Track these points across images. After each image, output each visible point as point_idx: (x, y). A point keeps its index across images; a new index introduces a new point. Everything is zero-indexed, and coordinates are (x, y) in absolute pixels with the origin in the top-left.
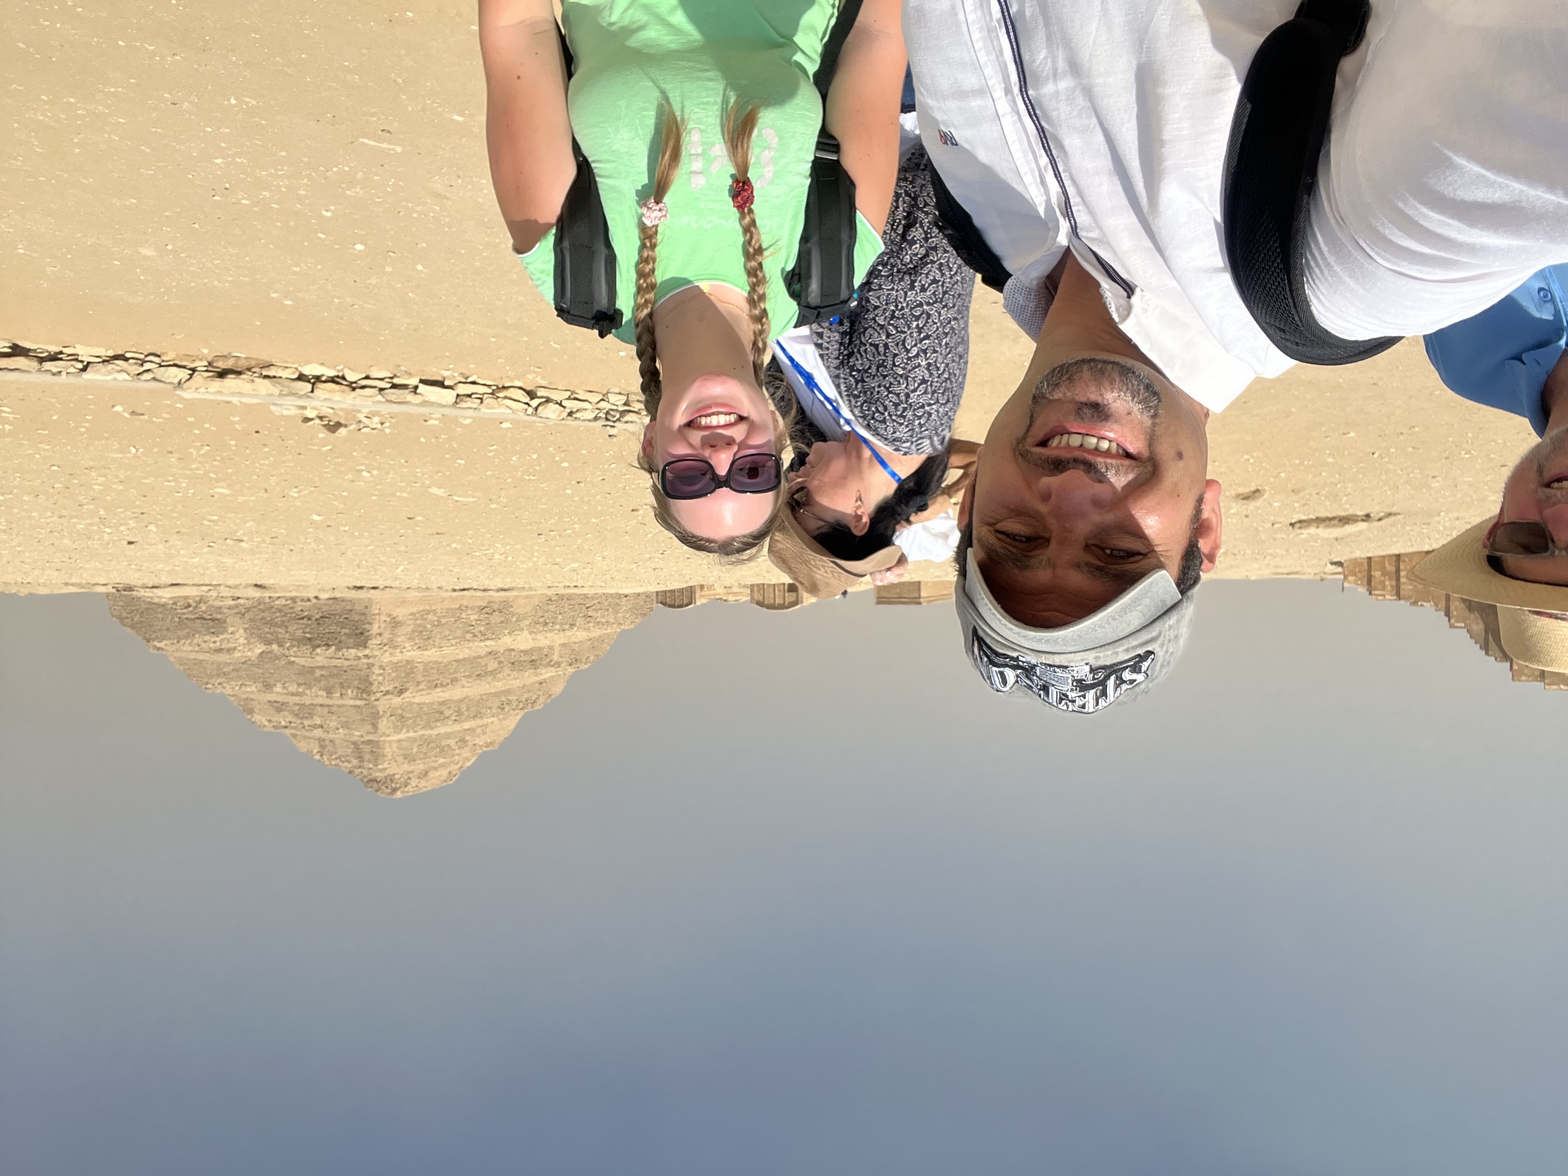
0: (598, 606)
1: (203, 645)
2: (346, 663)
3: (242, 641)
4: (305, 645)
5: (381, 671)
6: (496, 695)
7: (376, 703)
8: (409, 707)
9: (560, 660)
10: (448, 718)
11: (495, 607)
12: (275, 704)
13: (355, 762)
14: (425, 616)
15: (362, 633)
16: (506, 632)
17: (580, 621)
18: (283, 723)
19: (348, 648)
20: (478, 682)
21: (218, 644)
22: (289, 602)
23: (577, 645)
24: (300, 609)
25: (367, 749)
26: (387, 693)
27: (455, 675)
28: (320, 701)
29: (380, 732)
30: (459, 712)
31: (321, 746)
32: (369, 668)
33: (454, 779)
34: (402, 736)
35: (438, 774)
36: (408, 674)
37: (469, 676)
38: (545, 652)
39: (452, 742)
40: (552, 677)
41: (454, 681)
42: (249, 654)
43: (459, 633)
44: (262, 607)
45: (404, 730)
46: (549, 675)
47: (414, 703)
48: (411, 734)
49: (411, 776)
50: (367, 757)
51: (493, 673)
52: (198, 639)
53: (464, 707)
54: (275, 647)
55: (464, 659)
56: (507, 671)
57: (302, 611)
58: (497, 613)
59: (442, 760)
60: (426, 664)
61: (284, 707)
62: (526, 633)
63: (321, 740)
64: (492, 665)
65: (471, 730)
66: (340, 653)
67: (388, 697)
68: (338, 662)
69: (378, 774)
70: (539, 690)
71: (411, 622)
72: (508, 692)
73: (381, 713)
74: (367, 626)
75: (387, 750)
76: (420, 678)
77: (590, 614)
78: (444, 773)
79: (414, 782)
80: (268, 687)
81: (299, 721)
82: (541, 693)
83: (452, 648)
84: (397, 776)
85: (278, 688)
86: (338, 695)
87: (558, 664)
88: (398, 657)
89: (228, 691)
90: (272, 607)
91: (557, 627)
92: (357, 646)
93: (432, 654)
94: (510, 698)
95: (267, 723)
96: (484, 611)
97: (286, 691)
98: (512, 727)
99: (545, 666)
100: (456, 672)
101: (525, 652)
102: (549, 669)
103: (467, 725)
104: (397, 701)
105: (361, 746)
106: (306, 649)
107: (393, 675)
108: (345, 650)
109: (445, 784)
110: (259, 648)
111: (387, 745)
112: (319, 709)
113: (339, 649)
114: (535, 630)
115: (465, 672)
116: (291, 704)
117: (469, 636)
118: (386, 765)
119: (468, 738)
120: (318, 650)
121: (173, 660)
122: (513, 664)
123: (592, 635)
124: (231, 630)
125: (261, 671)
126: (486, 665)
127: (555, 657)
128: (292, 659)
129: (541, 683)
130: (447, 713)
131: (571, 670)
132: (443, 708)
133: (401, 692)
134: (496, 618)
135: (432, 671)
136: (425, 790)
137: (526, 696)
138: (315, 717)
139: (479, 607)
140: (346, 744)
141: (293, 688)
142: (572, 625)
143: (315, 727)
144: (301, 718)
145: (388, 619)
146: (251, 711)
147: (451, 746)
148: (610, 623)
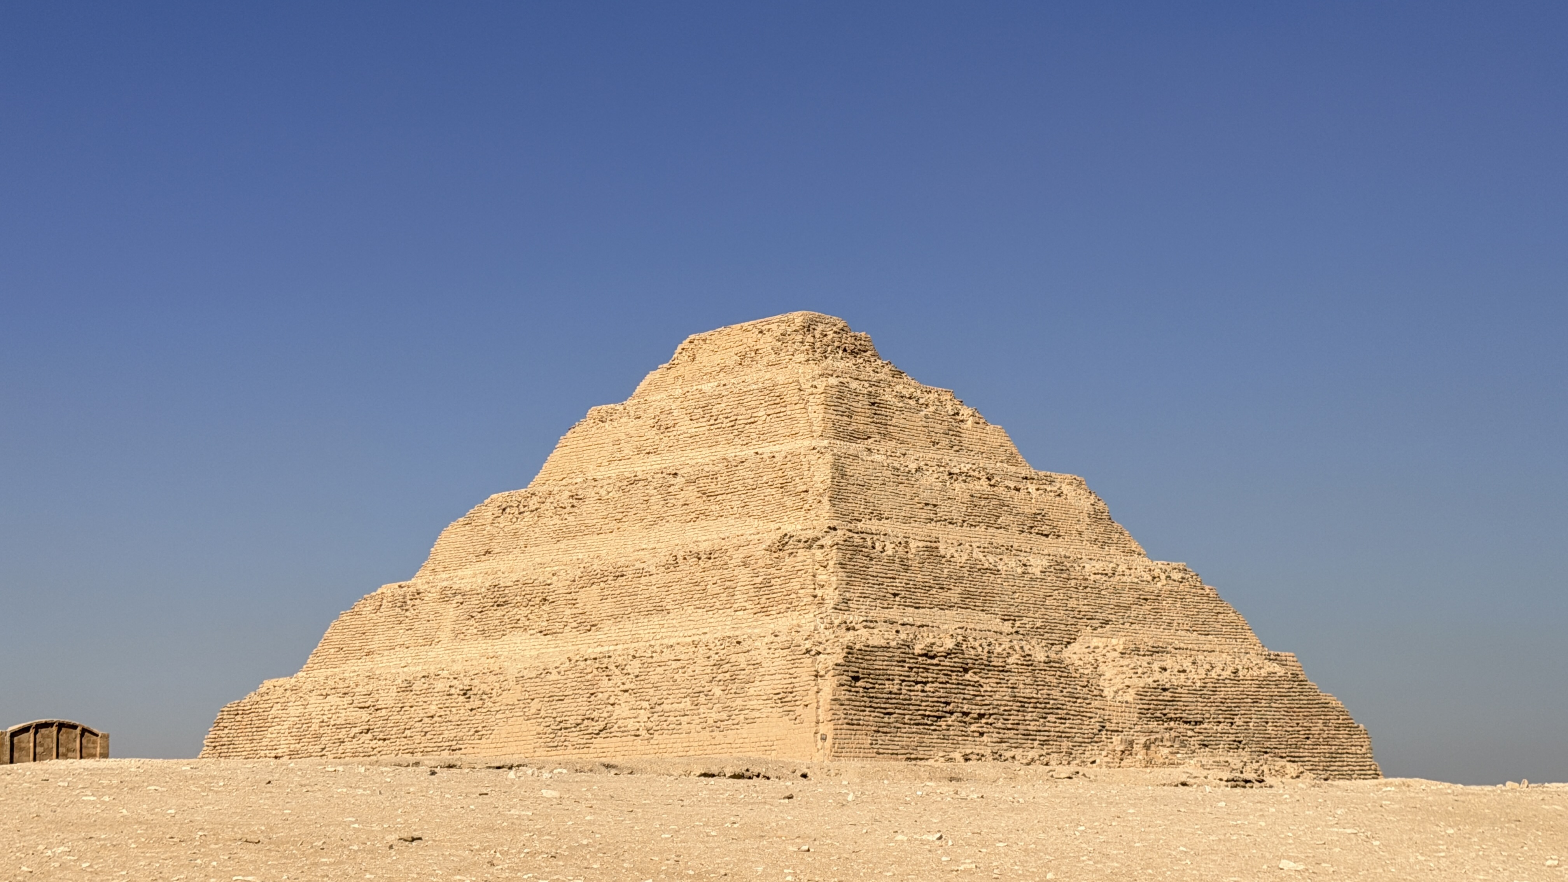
0: (342, 734)
1: (1187, 664)
2: (894, 613)
3: (1108, 671)
4: (977, 658)
5: (819, 592)
6: (586, 529)
7: (834, 523)
8: (768, 509)
9: (440, 607)
10: (688, 482)
11: (574, 737)
12: (1046, 529)
13: (888, 397)
14: (724, 715)
15: (856, 679)
16: (554, 676)
18: (1032, 488)
19: (887, 648)
20: (622, 561)
21: (1156, 666)
22: (1008, 754)
23: (400, 641)
24: (985, 738)
25: (860, 422)
26: (810, 544)
27: (669, 577)
28: (956, 533)
29: (829, 457)
30: (666, 491)
31: (958, 434)
32: (846, 601)
33: (686, 342)
34: (788, 446)
35: (717, 359)
36: (767, 583)
37: (640, 574)
38: (472, 627)
39: (685, 426)
40: (461, 566)
41: (672, 565)
42: (1095, 642)
43: (655, 675)
44: (1066, 744)
45: (779, 458)
46: (469, 571)
47: (757, 518)
48: (767, 450)
49: (773, 357)
50: (861, 405)
51: (591, 578)
52: (1196, 676)
53: (656, 505)
54: (1040, 656)
55: (649, 613)
56: (559, 585)
57: (982, 734)
58: (572, 721)
59: (707, 387)
60: (729, 604)
61: (1029, 523)
62: (512, 673)
63: (957, 447)
64: (589, 597)
65: (643, 451)
66: (903, 636)
67: (810, 534)
68: (911, 615)
69: (841, 365)
70: (492, 537)
71: (754, 703)
72: (559, 535)
73: (825, 500)
74: (844, 695)
75: (817, 413)
76: (743, 576)
77: (364, 715)
78: (707, 359)
79: (767, 343)
80: (1060, 567)
81: (1001, 490)
82: (488, 528)
83: (672, 641)
84: (802, 357)
85: (1037, 564)
86: (913, 545)
87: (446, 595)
88: (783, 623)
89: (1140, 563)
90: (1043, 743)
91: (440, 685)
92: (869, 651)
93: (715, 628)
94: (556, 520)
95: (1065, 488)
96: (602, 725)
97: (1022, 557)
98: (556, 454)
99: (474, 592)
100: (667, 586)
101: (515, 624)
102: (467, 586)
103: (654, 463)
104: (793, 526)
105: (872, 428)
106: (975, 648)
107: (795, 584)
108: (893, 644)
109: (707, 334)
110: (1073, 654)
111: (818, 429)
112: (955, 515)
113: (907, 645)
114: (492, 678)
115: (649, 585)
116: (1015, 529)
117: (634, 667)
118: (821, 384)
119: (652, 434)
120: (950, 644)
121: (1249, 634)
122: (545, 601)
123: (363, 666)
124: (1130, 696)
125: (1072, 603)
126: (602, 599)
127: (450, 612)
128: (1007, 627)
129: (488, 552)
130: (691, 493)
131: (418, 582)
132: (700, 504)
133: (782, 544)
134: (574, 708)
135: (717, 590)
136: (746, 325)
137: (521, 525)
138: (967, 497)
140: (904, 436)
141: (1009, 564)
142: (408, 688)
143: (967, 476)
144: (997, 497)
145: (799, 710)
146: (1096, 517)
147: (687, 418)
148: (319, 692)
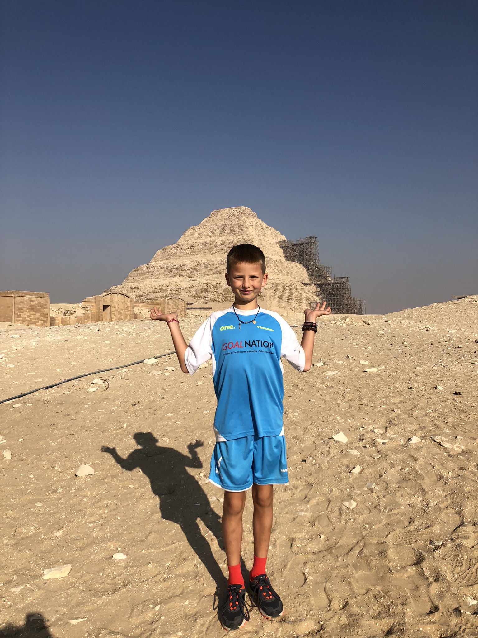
6: (195, 254)
9: (159, 270)
10: (222, 244)
15: (274, 291)
16: (195, 287)
17: (151, 290)
19: (279, 284)
20: (208, 262)
23: (150, 277)
25: (260, 233)
30: (216, 246)
33: (213, 212)
35: (223, 216)
37: (213, 264)
38: (169, 275)
39: (217, 231)
40: (163, 261)
46: (165, 262)
48: (241, 237)
49: (238, 217)
51: (200, 265)
58: (201, 298)
65: (207, 236)
70: (170, 254)
77: (144, 294)
78: (219, 216)
79: (236, 213)
82: (169, 252)
87: (161, 267)
91: (164, 288)
98: (183, 236)
101: (180, 275)
102: (166, 265)
109: (219, 210)
117: (217, 286)
119: (209, 233)
122: (188, 270)
123: (141, 282)
126: (204, 270)
127: (163, 271)
128: (295, 280)
129: (170, 258)
130: (223, 247)
131: (152, 264)
134: (202, 295)
136: (230, 209)
137: (178, 252)
139: (211, 301)
142: (154, 288)
147: (218, 229)
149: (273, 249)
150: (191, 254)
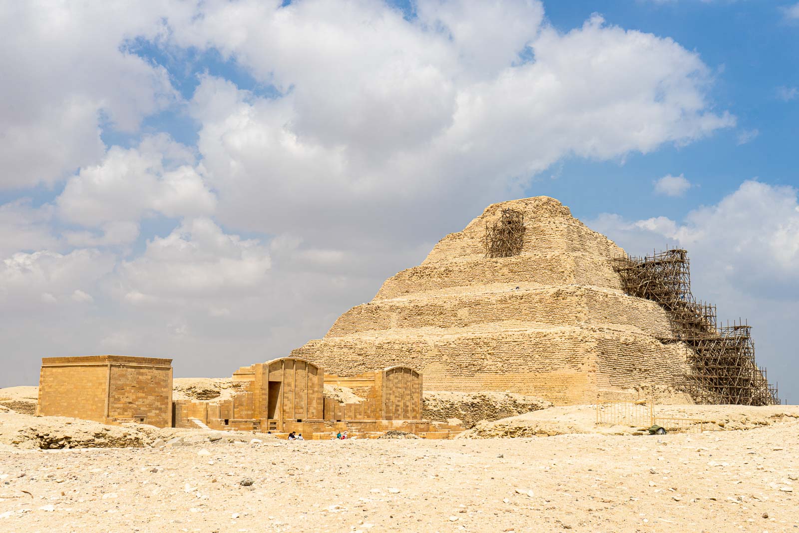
0: (350, 365)
2: (607, 326)
4: (641, 346)
5: (578, 315)
6: (454, 284)
7: (579, 286)
9: (389, 314)
10: (504, 266)
11: (465, 371)
13: (582, 233)
14: (541, 366)
15: (603, 353)
16: (453, 346)
17: (372, 351)
19: (611, 340)
20: (478, 298)
22: (656, 387)
23: (372, 327)
25: (576, 244)
26: (572, 294)
27: (503, 306)
28: (619, 292)
29: (572, 257)
30: (493, 269)
32: (589, 319)
33: (489, 207)
36: (552, 310)
37: (488, 304)
38: (406, 323)
40: (396, 297)
41: (503, 301)
43: (505, 348)
44: (673, 383)
45: (548, 257)
46: (399, 299)
47: (540, 283)
48: (539, 253)
49: (533, 214)
50: (576, 236)
51: (462, 304)
53: (489, 275)
55: (493, 321)
56: (447, 306)
58: (464, 365)
60: (533, 318)
62: (431, 343)
64: (463, 313)
65: (476, 251)
66: (615, 335)
67: (570, 291)
68: (614, 327)
70: (409, 285)
71: (556, 361)
72: (444, 285)
74: (599, 360)
75: (560, 239)
76: (539, 306)
82: (407, 281)
83: (510, 333)
87: (392, 309)
88: (566, 328)
91: (396, 347)
92: (604, 342)
93: (531, 329)
94: (440, 279)
96: (478, 367)
98: (433, 251)
99: (405, 308)
100: (503, 309)
101: (427, 324)
102: (401, 305)
104: (561, 286)
105: (580, 246)
106: (639, 341)
107: (567, 311)
108: (614, 339)
111: (561, 245)
113: (618, 339)
114: (421, 345)
115: (493, 309)
117: (494, 343)
122: (442, 313)
123: (356, 336)
126: (470, 314)
127: (394, 316)
129: (407, 292)
130: (505, 270)
133: (558, 294)
134: (465, 359)
135: (528, 312)
137: (423, 281)
139: (483, 372)
142: (380, 347)
145: (580, 365)
148: (338, 347)
149: (600, 273)
150: (446, 286)
